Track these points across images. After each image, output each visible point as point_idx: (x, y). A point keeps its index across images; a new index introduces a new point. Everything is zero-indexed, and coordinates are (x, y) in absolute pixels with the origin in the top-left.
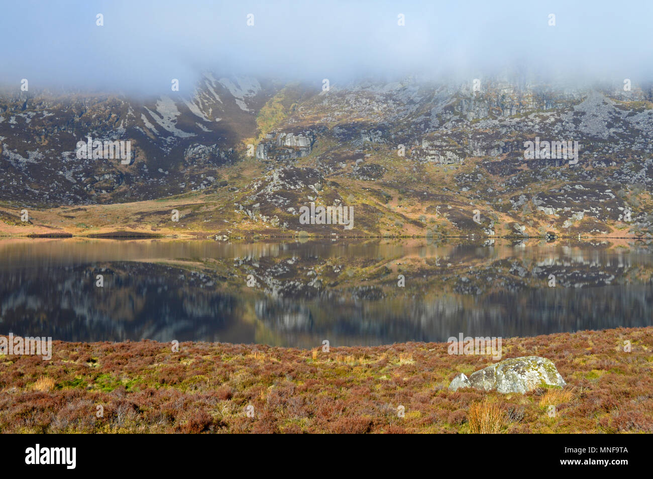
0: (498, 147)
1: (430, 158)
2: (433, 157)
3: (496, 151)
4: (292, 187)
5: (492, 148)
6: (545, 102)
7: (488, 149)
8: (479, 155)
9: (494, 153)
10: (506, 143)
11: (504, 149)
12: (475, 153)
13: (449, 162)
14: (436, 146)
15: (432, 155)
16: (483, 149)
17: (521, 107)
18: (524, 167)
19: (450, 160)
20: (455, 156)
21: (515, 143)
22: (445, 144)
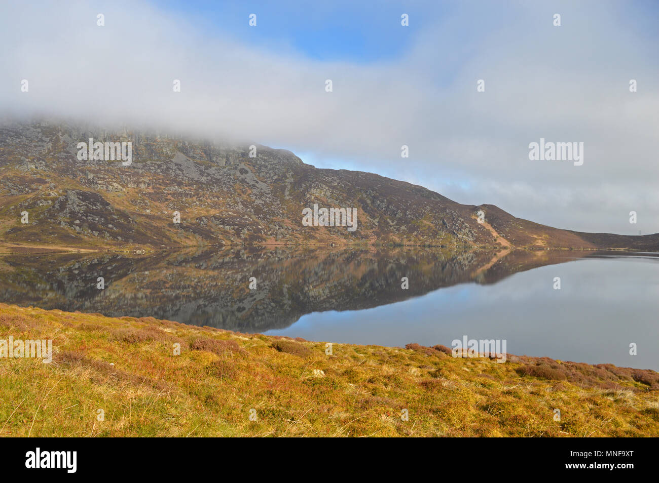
0: (145, 183)
1: (99, 186)
2: (102, 186)
3: (143, 185)
4: (94, 208)
5: (140, 183)
6: (153, 154)
7: (138, 183)
8: (133, 187)
9: (142, 186)
10: (149, 180)
11: (148, 184)
12: (129, 186)
13: (116, 190)
14: (101, 178)
15: (101, 184)
16: (135, 182)
17: (138, 156)
18: (169, 197)
19: (116, 188)
20: (120, 187)
21: (154, 180)
22: (107, 177)
